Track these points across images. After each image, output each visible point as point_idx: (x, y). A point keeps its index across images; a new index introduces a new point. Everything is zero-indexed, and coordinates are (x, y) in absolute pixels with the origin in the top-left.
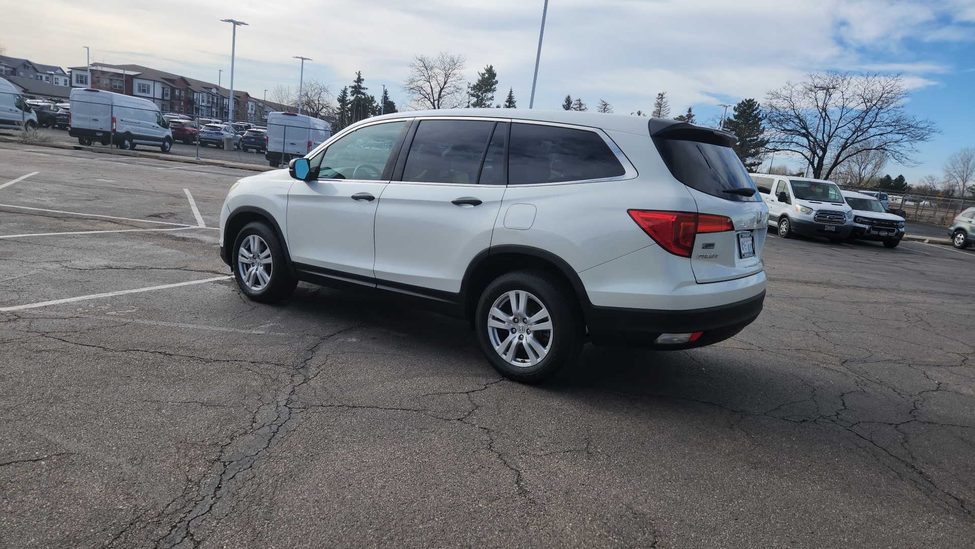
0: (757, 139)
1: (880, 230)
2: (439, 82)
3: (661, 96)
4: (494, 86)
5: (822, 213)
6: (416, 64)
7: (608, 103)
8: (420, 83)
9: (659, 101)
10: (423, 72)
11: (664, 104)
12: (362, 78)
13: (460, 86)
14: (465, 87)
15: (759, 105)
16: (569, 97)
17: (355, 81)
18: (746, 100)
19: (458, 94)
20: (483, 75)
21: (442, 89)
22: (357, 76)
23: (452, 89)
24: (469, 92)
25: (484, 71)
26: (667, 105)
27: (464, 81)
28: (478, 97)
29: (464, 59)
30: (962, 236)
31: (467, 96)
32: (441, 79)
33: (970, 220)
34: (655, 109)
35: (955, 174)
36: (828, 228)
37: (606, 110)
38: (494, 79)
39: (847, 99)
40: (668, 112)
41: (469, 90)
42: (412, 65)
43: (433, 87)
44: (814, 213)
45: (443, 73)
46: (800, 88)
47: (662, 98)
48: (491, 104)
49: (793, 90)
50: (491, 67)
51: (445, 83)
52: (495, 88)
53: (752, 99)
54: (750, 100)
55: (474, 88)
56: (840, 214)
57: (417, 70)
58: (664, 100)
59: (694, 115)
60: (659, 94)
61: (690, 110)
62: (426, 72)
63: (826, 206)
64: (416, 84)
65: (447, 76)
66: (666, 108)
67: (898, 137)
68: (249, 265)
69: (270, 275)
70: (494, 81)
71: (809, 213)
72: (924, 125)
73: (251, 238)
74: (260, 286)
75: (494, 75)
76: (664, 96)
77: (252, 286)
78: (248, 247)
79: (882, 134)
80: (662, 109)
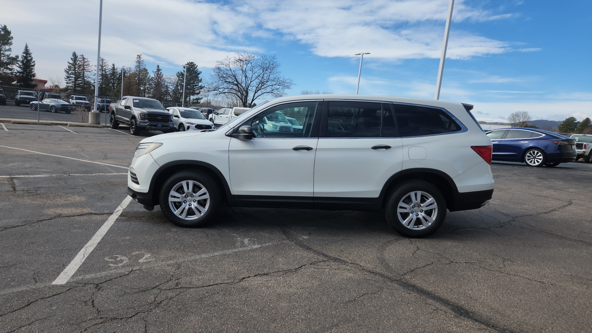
0: (198, 85)
3: (139, 56)
4: (10, 41)
7: (104, 58)
9: (138, 59)
11: (142, 62)
15: (197, 66)
16: (75, 53)
18: (189, 62)
26: (144, 62)
34: (136, 64)
38: (9, 35)
39: (254, 67)
44: (278, 128)
46: (232, 60)
47: (140, 58)
48: (10, 55)
49: (230, 61)
50: (5, 26)
53: (193, 62)
54: (192, 62)
56: (288, 128)
58: (142, 59)
59: (161, 70)
60: (138, 56)
61: (158, 67)
66: (143, 64)
67: (278, 87)
68: (178, 202)
69: (205, 207)
70: (10, 37)
71: (276, 128)
72: (288, 81)
73: (184, 183)
74: (195, 216)
75: (9, 33)
76: (141, 57)
77: (186, 217)
78: (180, 190)
79: (272, 85)
80: (141, 64)
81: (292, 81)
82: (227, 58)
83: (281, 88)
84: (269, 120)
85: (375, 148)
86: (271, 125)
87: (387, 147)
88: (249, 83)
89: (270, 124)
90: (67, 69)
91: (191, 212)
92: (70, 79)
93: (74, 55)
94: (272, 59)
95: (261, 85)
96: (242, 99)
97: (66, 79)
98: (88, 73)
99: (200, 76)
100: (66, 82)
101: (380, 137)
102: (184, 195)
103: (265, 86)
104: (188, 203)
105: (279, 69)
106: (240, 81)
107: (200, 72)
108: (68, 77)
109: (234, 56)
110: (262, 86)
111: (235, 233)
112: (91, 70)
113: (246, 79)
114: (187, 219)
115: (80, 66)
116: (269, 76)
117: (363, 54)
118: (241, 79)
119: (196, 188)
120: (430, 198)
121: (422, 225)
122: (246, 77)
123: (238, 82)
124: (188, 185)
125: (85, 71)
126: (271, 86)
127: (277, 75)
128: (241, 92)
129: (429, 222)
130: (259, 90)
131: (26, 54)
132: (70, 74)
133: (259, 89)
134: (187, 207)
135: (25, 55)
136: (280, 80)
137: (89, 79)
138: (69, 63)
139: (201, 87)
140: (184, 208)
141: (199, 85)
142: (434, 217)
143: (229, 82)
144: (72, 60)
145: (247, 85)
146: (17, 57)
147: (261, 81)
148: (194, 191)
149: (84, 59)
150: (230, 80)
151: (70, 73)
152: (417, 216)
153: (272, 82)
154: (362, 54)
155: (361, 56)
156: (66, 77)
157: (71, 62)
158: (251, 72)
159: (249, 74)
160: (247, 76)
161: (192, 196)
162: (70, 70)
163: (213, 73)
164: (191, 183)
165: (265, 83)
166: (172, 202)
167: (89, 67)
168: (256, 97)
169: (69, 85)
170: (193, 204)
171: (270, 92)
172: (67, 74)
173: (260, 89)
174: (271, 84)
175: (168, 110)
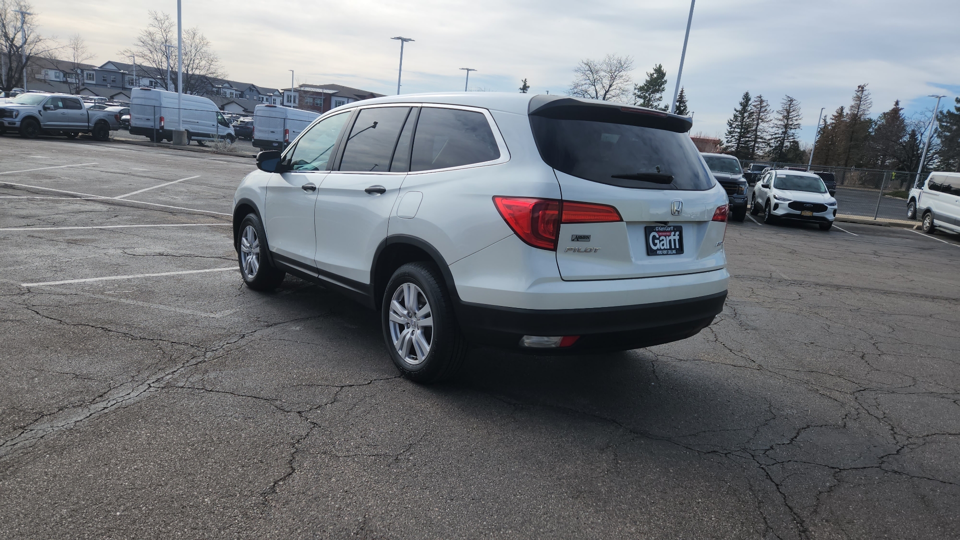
2: (604, 85)
3: (861, 89)
4: (663, 86)
6: (581, 68)
7: (794, 98)
8: (584, 88)
9: (858, 94)
10: (588, 75)
11: (865, 97)
12: (527, 85)
13: (627, 87)
14: (632, 88)
16: (747, 93)
17: (521, 89)
19: (624, 96)
20: (652, 75)
21: (607, 92)
22: (523, 84)
23: (618, 91)
24: (635, 94)
25: (652, 71)
26: (868, 98)
27: (631, 82)
28: (645, 98)
29: (632, 60)
31: (634, 97)
32: (606, 82)
34: (853, 103)
37: (791, 106)
38: (663, 78)
40: (870, 106)
41: (636, 91)
42: (577, 69)
43: (598, 90)
45: (609, 75)
47: (863, 91)
48: (659, 105)
50: (660, 67)
51: (610, 86)
52: (664, 88)
55: (641, 89)
57: (582, 74)
58: (865, 93)
59: (902, 109)
60: (859, 87)
61: (897, 104)
62: (592, 75)
64: (580, 88)
65: (613, 78)
66: (868, 101)
70: (663, 80)
75: (663, 75)
76: (865, 88)
80: (862, 102)
90: (731, 120)
92: (733, 135)
93: (745, 97)
97: (727, 135)
98: (765, 125)
100: (727, 140)
108: (730, 133)
112: (769, 119)
115: (751, 114)
125: (760, 121)
131: (680, 104)
132: (735, 128)
135: (678, 104)
137: (765, 134)
138: (735, 110)
144: (741, 105)
146: (667, 107)
149: (762, 101)
151: (734, 126)
156: (727, 132)
157: (739, 108)
162: (736, 121)
167: (768, 115)
169: (730, 144)
172: (728, 128)
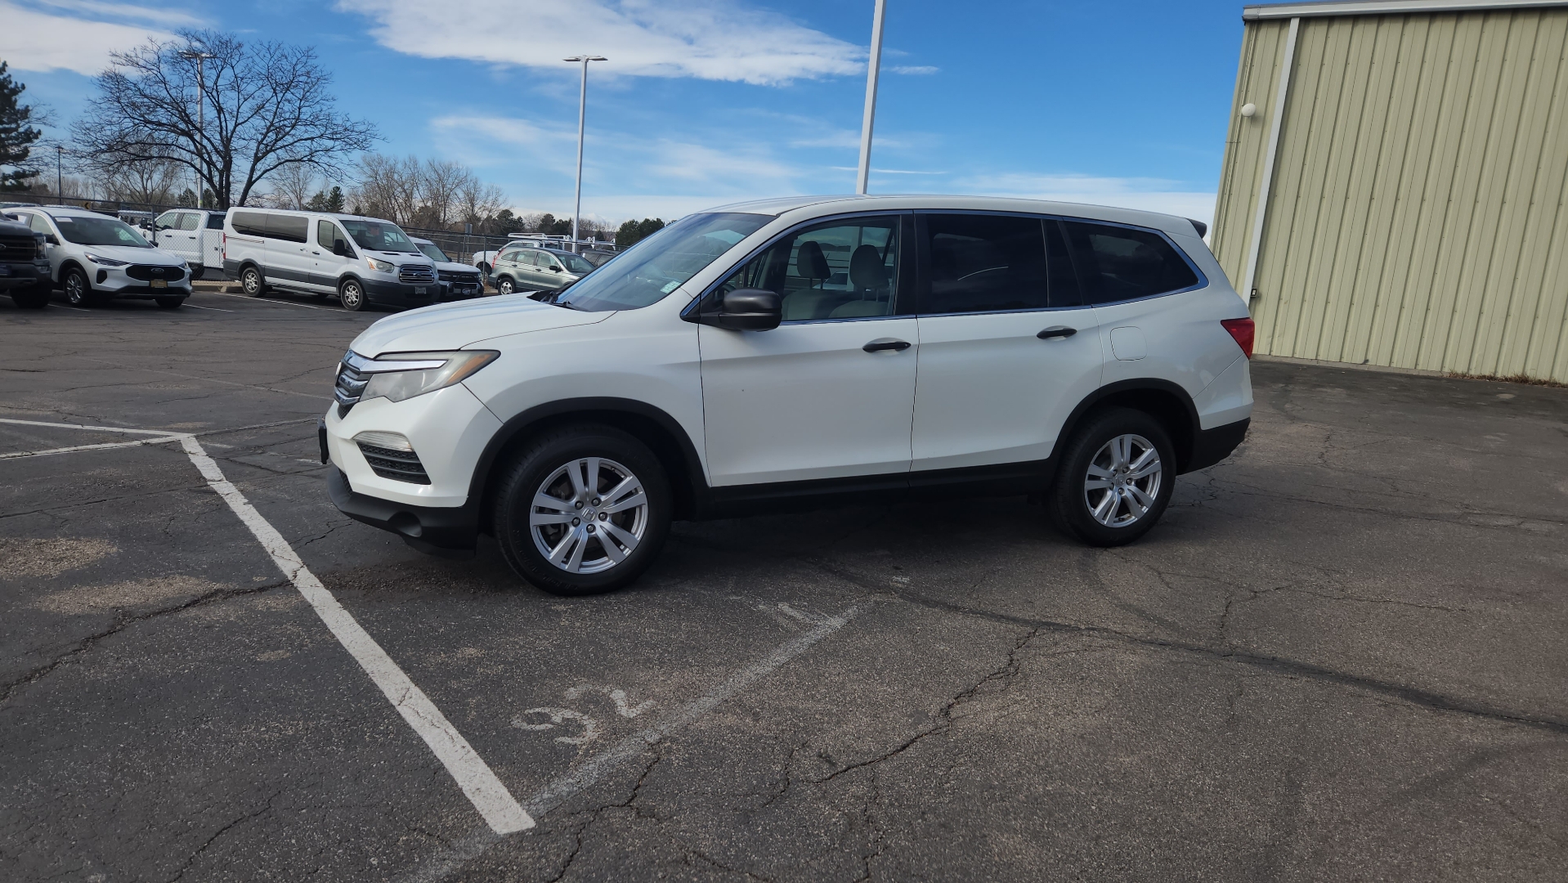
1: (461, 287)
5: (406, 269)
30: (509, 285)
33: (513, 263)
35: (285, 188)
36: (418, 291)
44: (396, 270)
56: (425, 269)
63: (405, 258)
67: (330, 143)
68: (554, 526)
69: (633, 531)
71: (389, 271)
72: (362, 128)
73: (573, 468)
74: (606, 559)
77: (581, 566)
78: (562, 488)
79: (312, 139)
81: (374, 129)
82: (149, 45)
83: (339, 147)
84: (363, 246)
85: (1045, 335)
86: (374, 263)
87: (1068, 333)
88: (230, 127)
89: (369, 260)
91: (595, 550)
94: (304, 59)
95: (272, 136)
96: (210, 180)
99: (21, 101)
101: (1046, 307)
102: (574, 500)
103: (289, 139)
104: (583, 526)
105: (329, 89)
106: (196, 118)
107: (19, 85)
109: (168, 41)
110: (276, 141)
111: (727, 594)
113: (219, 118)
114: (584, 571)
116: (299, 109)
117: (588, 60)
118: (199, 113)
119: (609, 479)
120: (1147, 448)
121: (1128, 515)
122: (220, 110)
123: (194, 126)
124: (584, 473)
126: (306, 139)
127: (325, 108)
128: (206, 156)
129: (1142, 506)
130: (268, 152)
133: (268, 148)
134: (584, 537)
136: (335, 122)
139: (30, 136)
140: (576, 542)
141: (21, 130)
142: (1153, 493)
143: (159, 124)
145: (224, 133)
147: (272, 124)
148: (604, 489)
150: (162, 116)
152: (1120, 494)
153: (308, 128)
154: (584, 61)
155: (581, 65)
158: (234, 94)
159: (229, 100)
160: (224, 106)
161: (596, 502)
163: (98, 94)
164: (594, 464)
165: (287, 129)
166: (537, 526)
168: (259, 173)
170: (601, 526)
171: (305, 159)
173: (271, 150)
174: (306, 136)
175: (15, 217)
